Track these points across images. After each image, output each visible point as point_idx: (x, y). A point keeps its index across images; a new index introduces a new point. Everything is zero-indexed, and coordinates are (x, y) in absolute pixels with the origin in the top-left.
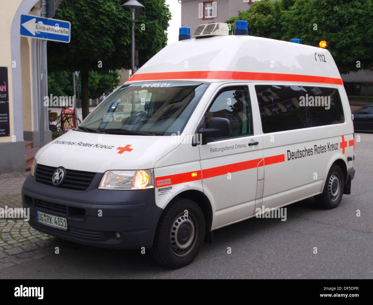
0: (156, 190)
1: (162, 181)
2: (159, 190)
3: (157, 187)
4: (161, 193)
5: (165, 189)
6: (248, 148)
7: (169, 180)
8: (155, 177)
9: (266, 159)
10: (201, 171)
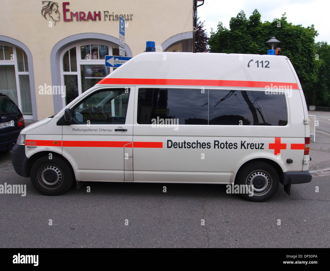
0: (26, 147)
1: (30, 142)
2: (28, 147)
3: (26, 145)
4: (29, 149)
5: (32, 147)
6: (114, 133)
7: (35, 142)
8: (26, 139)
9: (135, 143)
10: (61, 141)
